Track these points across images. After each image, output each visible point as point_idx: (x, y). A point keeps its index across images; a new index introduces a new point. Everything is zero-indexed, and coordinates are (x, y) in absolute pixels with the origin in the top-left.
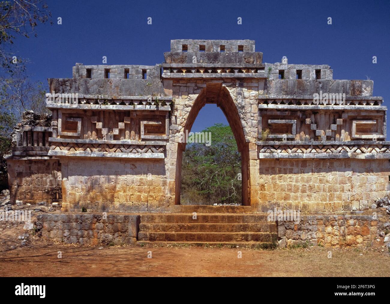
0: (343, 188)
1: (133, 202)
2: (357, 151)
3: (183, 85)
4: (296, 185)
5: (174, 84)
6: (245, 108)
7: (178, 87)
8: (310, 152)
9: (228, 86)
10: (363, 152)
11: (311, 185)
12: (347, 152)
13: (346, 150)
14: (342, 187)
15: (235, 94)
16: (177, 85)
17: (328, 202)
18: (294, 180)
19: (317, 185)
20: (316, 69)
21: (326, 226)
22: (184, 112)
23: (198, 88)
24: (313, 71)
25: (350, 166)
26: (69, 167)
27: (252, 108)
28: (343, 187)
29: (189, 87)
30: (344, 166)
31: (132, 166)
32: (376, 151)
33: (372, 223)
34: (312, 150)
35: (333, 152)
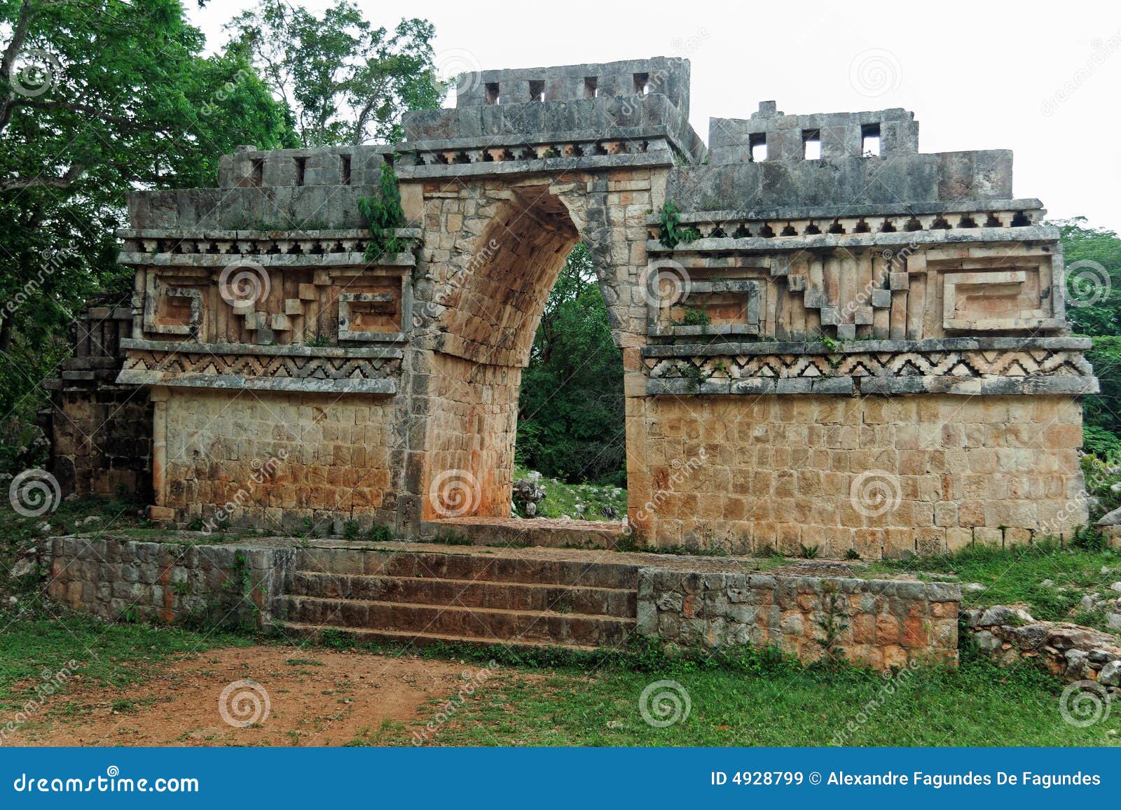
0: (914, 486)
1: (315, 510)
2: (954, 372)
3: (449, 195)
4: (759, 473)
5: (428, 195)
6: (613, 252)
7: (437, 202)
8: (800, 375)
9: (564, 193)
10: (976, 373)
11: (808, 475)
12: (922, 373)
13: (918, 368)
14: (910, 482)
15: (582, 214)
16: (435, 195)
17: (864, 528)
18: (755, 459)
19: (827, 476)
20: (866, 122)
21: (784, 610)
22: (451, 267)
23: (488, 202)
24: (852, 131)
25: (936, 416)
26: (171, 412)
27: (633, 251)
28: (915, 481)
29: (464, 199)
30: (914, 416)
31: (317, 413)
32: (1025, 370)
33: (938, 609)
34: (806, 367)
35: (873, 374)
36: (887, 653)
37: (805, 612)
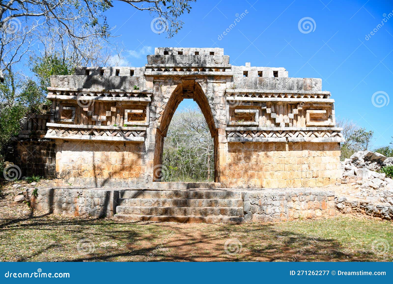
2: (311, 136)
3: (162, 81)
5: (155, 80)
6: (215, 100)
8: (272, 136)
9: (200, 82)
10: (316, 137)
11: (273, 165)
13: (303, 135)
15: (206, 89)
16: (157, 81)
18: (258, 161)
20: (274, 71)
21: (288, 201)
22: (163, 103)
23: (174, 84)
24: (271, 73)
25: (306, 148)
26: (63, 148)
27: (221, 100)
29: (167, 82)
30: (301, 148)
31: (116, 148)
32: (328, 136)
33: (330, 198)
34: (273, 134)
35: (291, 137)
36: (317, 211)
37: (294, 201)
